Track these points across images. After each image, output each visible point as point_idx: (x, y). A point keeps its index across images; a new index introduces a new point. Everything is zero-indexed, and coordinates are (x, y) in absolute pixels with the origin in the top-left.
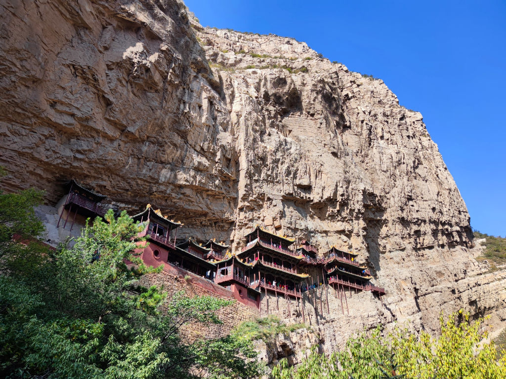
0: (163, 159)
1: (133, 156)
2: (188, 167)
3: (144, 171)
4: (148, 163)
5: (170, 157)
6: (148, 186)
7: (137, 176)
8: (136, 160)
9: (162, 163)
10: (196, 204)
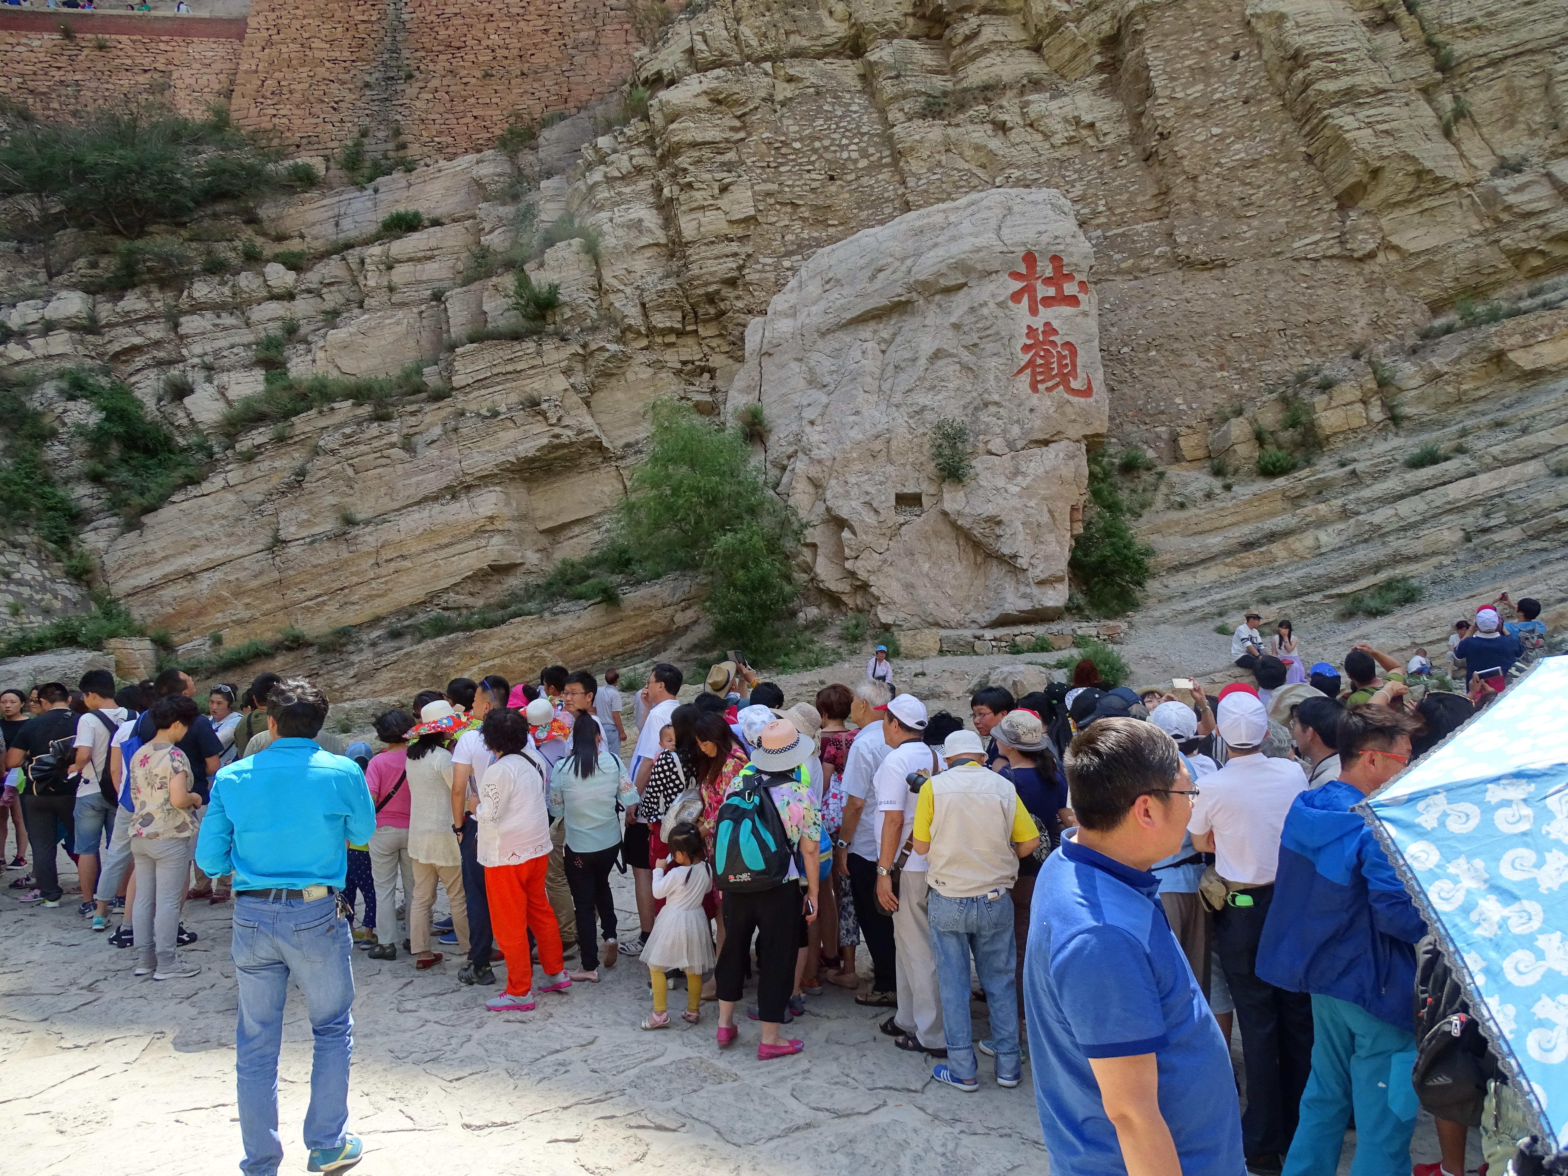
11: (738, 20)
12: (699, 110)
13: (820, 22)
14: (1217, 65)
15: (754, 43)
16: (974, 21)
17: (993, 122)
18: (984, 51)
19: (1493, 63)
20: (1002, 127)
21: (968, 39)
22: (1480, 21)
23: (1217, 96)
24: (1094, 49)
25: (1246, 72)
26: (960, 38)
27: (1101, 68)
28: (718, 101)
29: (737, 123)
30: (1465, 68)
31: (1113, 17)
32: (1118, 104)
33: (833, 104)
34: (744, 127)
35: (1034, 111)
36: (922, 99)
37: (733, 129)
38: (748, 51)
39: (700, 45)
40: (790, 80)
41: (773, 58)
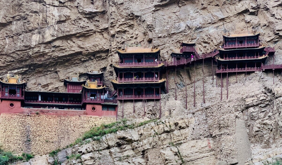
0: (30, 28)
1: (8, 37)
2: (52, 24)
3: (19, 44)
4: (20, 37)
5: (36, 23)
6: (26, 53)
7: (15, 50)
8: (11, 39)
9: (30, 31)
10: (68, 49)
11: (93, 145)
12: (89, 159)
13: (104, 145)
14: (157, 158)
15: (95, 148)
16: (125, 146)
17: (128, 162)
18: (126, 150)
19: (188, 162)
20: (129, 163)
21: (124, 148)
22: (187, 156)
23: (157, 162)
24: (141, 152)
25: (160, 160)
26: (123, 148)
27: (142, 155)
28: (92, 158)
29: (94, 161)
30: (185, 162)
31: (144, 148)
32: (144, 160)
33: (106, 158)
34: (95, 161)
35: (133, 161)
36: (119, 158)
37: (93, 162)
38: (95, 150)
39: (88, 149)
40: (101, 154)
41: (98, 151)
